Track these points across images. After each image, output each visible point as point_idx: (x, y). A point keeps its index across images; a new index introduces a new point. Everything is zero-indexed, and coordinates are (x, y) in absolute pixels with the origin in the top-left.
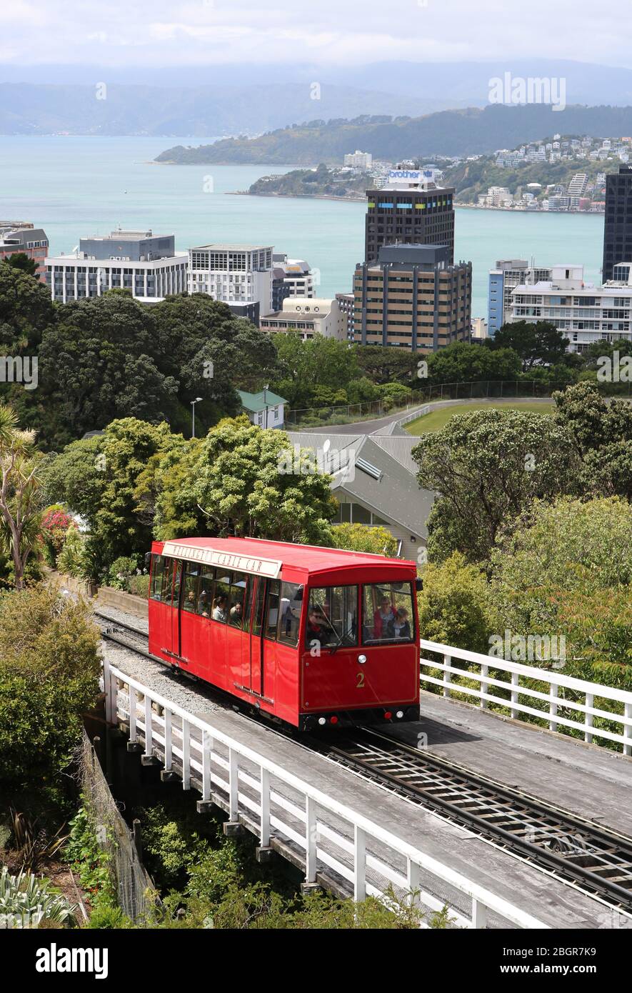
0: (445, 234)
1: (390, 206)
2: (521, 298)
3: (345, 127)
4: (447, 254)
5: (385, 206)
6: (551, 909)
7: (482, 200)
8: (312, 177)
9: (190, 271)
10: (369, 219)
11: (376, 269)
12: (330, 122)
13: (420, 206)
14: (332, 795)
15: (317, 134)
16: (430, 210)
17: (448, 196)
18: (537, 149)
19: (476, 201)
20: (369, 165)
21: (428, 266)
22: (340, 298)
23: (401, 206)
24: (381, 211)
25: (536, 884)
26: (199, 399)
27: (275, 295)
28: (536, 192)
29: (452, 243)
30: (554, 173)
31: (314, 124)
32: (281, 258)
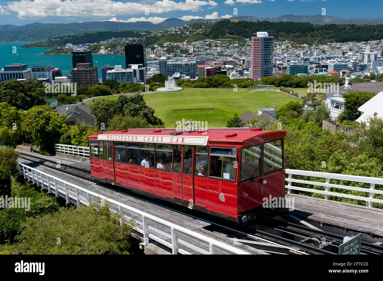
0: (91, 61)
1: (77, 55)
2: (109, 74)
3: (65, 38)
4: (91, 65)
5: (76, 55)
6: (121, 199)
7: (98, 53)
8: (59, 50)
9: (31, 72)
10: (73, 58)
11: (76, 69)
12: (62, 37)
13: (84, 55)
14: (72, 183)
15: (59, 40)
16: (87, 56)
17: (90, 52)
18: (109, 41)
19: (97, 53)
20: (72, 46)
21: (87, 68)
22: (68, 76)
23: (80, 55)
24: (75, 56)
25: (117, 194)
26: (36, 101)
27: (53, 76)
28: (110, 51)
29: (92, 63)
30: (113, 46)
31: (58, 38)
32: (53, 68)
